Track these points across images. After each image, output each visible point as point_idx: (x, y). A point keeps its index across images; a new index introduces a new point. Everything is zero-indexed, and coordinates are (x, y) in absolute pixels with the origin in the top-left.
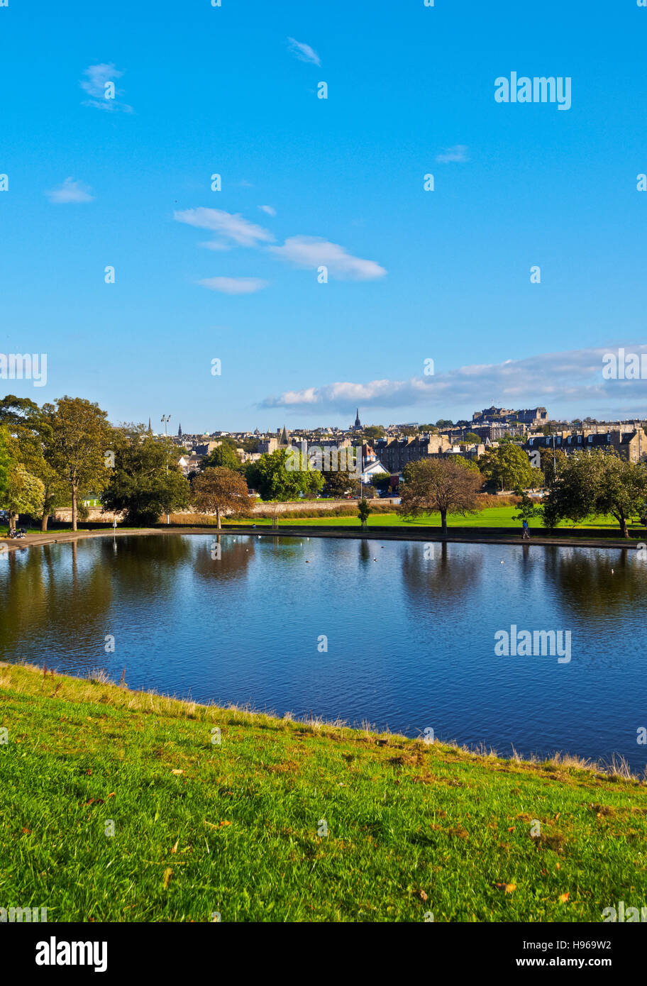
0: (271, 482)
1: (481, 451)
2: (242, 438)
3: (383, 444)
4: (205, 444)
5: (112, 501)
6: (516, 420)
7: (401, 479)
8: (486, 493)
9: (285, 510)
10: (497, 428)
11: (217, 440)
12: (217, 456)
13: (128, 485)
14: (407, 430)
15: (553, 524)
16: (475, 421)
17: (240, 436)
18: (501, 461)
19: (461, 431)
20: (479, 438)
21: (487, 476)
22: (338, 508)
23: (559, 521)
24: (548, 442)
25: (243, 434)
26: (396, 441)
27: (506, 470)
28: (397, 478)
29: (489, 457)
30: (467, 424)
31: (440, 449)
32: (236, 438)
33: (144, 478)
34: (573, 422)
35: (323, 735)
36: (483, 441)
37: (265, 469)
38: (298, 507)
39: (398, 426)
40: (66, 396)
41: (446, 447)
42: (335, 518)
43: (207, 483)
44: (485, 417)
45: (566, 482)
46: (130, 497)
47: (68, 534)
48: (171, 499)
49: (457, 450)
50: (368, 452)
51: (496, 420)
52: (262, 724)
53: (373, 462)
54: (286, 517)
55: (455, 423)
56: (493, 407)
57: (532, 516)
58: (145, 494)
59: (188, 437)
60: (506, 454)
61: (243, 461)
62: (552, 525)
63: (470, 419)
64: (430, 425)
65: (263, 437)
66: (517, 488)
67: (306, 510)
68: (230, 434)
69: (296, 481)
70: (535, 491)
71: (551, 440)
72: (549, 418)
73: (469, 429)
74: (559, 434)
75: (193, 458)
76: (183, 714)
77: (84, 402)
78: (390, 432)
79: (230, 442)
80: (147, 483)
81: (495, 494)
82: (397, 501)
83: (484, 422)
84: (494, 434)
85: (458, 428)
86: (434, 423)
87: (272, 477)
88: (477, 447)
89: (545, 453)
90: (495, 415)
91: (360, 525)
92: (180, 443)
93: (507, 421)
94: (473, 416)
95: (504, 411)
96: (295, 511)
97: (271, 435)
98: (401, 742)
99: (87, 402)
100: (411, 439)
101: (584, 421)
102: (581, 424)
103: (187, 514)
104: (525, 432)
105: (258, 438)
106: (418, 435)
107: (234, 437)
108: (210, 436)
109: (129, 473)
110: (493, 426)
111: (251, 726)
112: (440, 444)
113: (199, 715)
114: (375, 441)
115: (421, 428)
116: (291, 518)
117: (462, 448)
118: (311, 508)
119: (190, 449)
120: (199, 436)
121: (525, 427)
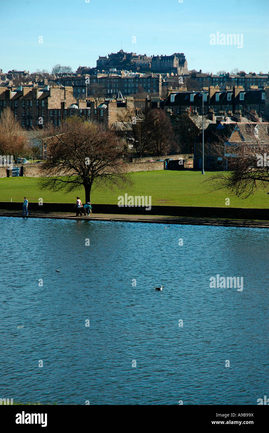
6: (149, 68)
16: (100, 68)
30: (91, 71)
31: (63, 104)
41: (70, 101)
73: (93, 78)
94: (98, 62)
100: (26, 90)
112: (62, 98)
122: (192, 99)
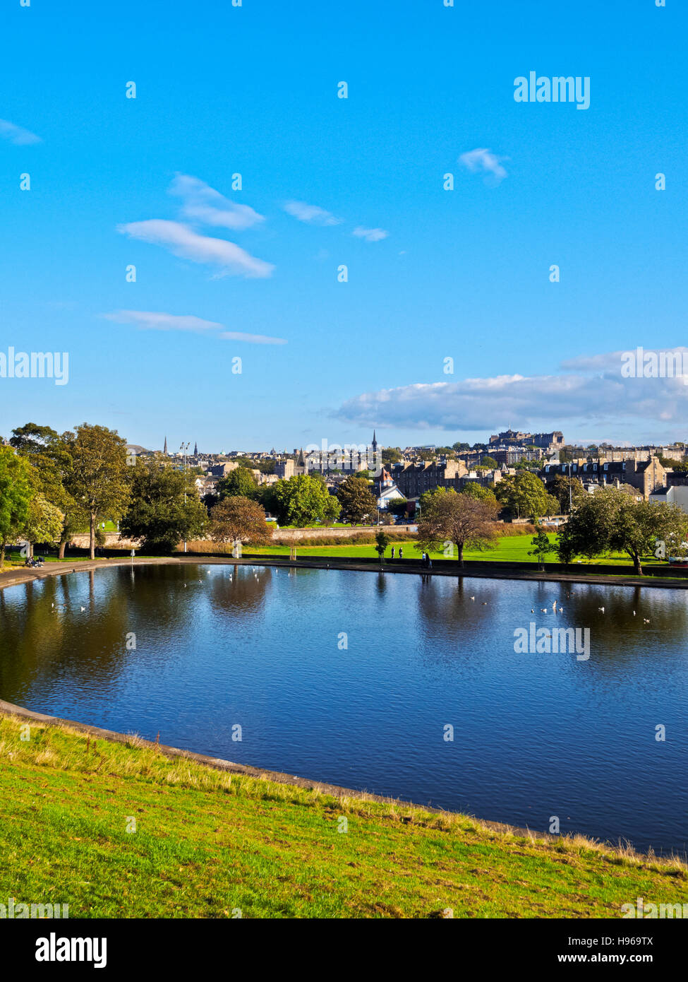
0: (288, 508)
1: (498, 478)
2: (258, 458)
3: (399, 468)
4: (222, 464)
5: (129, 529)
6: (532, 444)
7: (418, 505)
8: (502, 521)
9: (302, 536)
10: (513, 453)
11: (233, 460)
12: (234, 478)
13: (146, 513)
14: (424, 453)
15: (568, 559)
16: (491, 444)
17: (256, 456)
18: (517, 489)
19: (477, 455)
20: (496, 463)
21: (503, 503)
22: (354, 535)
23: (574, 557)
24: (564, 470)
25: (259, 454)
26: (412, 465)
27: (522, 498)
28: (414, 503)
29: (505, 485)
30: (484, 447)
31: (457, 475)
32: (252, 458)
33: (162, 506)
34: (589, 447)
35: (352, 811)
36: (500, 466)
37: (282, 495)
38: (315, 534)
39: (415, 448)
40: (86, 424)
41: (463, 472)
42: (352, 546)
43: (226, 512)
44: (502, 440)
45: (580, 519)
46: (147, 524)
47: (86, 562)
48: (189, 527)
49: (473, 475)
50: (385, 477)
51: (513, 444)
52: (294, 799)
53: (390, 487)
54: (302, 545)
55: (471, 445)
56: (510, 431)
57: (547, 552)
58: (162, 522)
59: (204, 457)
60: (522, 482)
61: (260, 483)
62: (567, 561)
63: (486, 442)
64: (447, 447)
65: (279, 457)
66: (532, 516)
67: (323, 537)
68: (246, 454)
69: (313, 508)
70: (550, 519)
71: (567, 467)
72: (565, 442)
73: (485, 453)
74: (575, 461)
75: (209, 479)
76: (220, 787)
77: (103, 430)
78: (407, 454)
79: (245, 462)
80: (165, 511)
81: (511, 522)
82: (413, 528)
83: (501, 446)
84: (510, 459)
85: (475, 452)
86: (451, 446)
87: (288, 503)
88: (493, 473)
89: (560, 481)
90: (512, 439)
91: (378, 557)
92: (196, 463)
93: (524, 444)
94: (490, 439)
95: (520, 435)
96: (312, 538)
97: (287, 456)
98: (423, 819)
99: (106, 430)
100: (428, 464)
101: (600, 446)
102: (597, 450)
103: (205, 542)
104: (541, 457)
105: (274, 459)
106: (435, 458)
107: (250, 457)
108: (226, 456)
109: (147, 501)
110: (510, 451)
111: (283, 801)
112: (456, 469)
113: (234, 789)
114: (392, 465)
115: (438, 451)
116: (307, 545)
117: (479, 474)
118: (328, 535)
119: (206, 469)
120: (215, 456)
121: (541, 451)
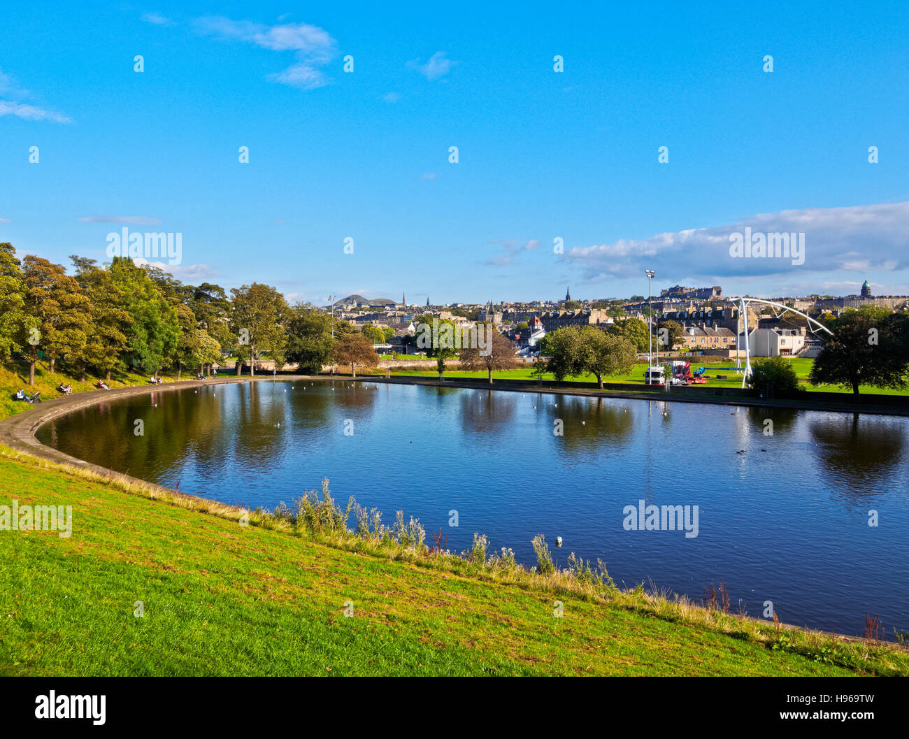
6: (694, 296)
13: (298, 345)
16: (661, 297)
31: (598, 320)
41: (603, 319)
44: (670, 293)
46: (298, 353)
49: (611, 321)
50: (535, 323)
51: (679, 297)
53: (539, 330)
56: (678, 286)
59: (431, 308)
63: (657, 295)
68: (464, 306)
71: (680, 315)
72: (723, 295)
83: (667, 298)
90: (678, 293)
92: (422, 312)
93: (684, 297)
94: (661, 293)
95: (686, 289)
100: (577, 312)
106: (582, 309)
107: (466, 308)
108: (449, 307)
109: (300, 336)
112: (599, 317)
120: (441, 307)
122: (678, 316)
